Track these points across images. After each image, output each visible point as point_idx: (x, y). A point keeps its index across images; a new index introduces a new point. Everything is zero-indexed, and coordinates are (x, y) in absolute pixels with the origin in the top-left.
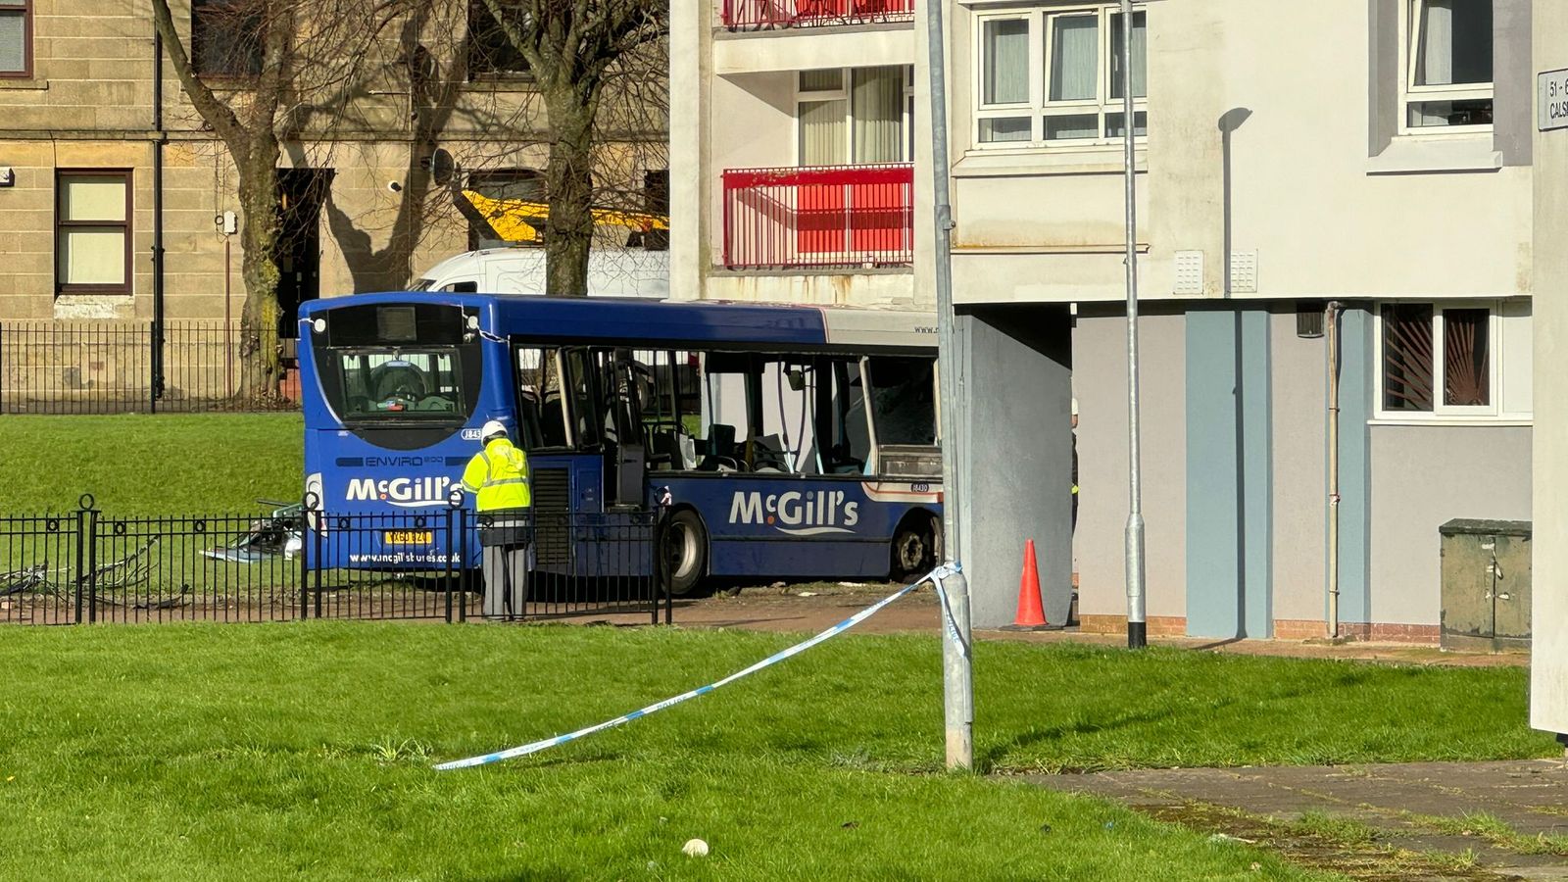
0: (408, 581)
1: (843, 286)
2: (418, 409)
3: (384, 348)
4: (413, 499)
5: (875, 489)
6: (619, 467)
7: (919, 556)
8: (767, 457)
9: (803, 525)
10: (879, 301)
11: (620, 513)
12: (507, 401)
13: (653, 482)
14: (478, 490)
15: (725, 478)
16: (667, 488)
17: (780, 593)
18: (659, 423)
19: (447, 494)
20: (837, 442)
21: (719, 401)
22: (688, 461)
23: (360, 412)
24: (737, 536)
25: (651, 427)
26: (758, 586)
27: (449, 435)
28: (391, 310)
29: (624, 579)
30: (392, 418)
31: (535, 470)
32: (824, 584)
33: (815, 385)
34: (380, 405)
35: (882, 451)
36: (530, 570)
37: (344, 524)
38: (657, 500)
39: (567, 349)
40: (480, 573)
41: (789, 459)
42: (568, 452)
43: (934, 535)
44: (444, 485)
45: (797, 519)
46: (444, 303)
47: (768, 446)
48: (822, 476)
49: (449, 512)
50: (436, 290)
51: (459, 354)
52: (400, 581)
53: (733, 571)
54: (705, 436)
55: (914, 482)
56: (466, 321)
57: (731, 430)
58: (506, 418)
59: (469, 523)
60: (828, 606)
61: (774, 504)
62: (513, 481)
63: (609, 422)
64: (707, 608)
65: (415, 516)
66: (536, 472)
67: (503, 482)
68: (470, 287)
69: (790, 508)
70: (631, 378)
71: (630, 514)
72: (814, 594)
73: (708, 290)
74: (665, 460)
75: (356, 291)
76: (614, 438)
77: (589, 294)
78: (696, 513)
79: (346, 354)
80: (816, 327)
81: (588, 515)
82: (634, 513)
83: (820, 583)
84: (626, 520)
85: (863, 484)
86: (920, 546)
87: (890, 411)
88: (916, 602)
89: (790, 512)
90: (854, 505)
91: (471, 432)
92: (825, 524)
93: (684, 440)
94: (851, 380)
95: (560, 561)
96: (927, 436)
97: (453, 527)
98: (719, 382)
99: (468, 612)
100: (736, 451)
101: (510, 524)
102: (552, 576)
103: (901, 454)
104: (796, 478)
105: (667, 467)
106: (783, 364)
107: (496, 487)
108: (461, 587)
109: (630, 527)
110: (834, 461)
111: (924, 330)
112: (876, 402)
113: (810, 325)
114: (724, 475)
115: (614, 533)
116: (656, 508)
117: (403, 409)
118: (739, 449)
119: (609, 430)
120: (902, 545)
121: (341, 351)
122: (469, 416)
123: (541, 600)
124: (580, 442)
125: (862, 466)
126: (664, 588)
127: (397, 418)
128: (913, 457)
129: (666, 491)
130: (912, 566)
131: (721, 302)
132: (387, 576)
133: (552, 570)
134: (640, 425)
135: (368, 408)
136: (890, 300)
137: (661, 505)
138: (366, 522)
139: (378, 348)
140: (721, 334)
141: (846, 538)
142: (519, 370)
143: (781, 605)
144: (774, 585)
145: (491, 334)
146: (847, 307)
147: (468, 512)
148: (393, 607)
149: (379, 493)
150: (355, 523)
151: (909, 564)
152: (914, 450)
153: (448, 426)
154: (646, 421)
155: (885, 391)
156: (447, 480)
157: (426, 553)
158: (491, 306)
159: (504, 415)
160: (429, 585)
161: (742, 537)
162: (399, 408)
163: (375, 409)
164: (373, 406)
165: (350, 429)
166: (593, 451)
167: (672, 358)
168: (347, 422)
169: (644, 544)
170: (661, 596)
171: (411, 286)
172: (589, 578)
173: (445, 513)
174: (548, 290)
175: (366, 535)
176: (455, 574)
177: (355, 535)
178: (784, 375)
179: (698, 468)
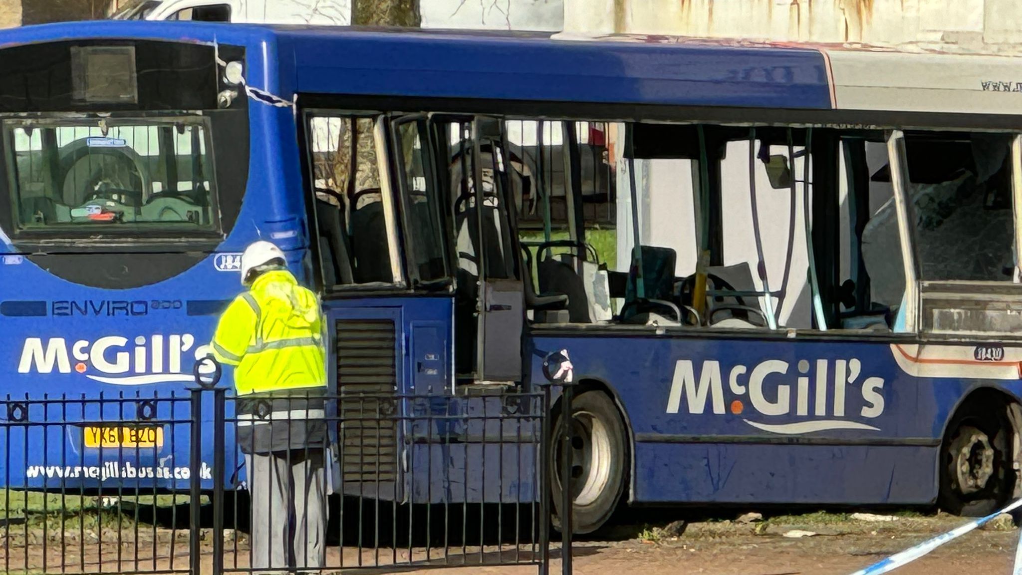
0: (128, 511)
1: (859, 12)
2: (139, 218)
3: (83, 116)
4: (131, 373)
5: (914, 355)
6: (480, 318)
7: (987, 470)
8: (730, 301)
9: (791, 417)
10: (920, 37)
11: (485, 396)
12: (292, 207)
13: (539, 342)
14: (240, 359)
15: (661, 337)
16: (564, 353)
17: (753, 532)
18: (548, 244)
19: (190, 363)
20: (848, 278)
21: (647, 207)
22: (598, 308)
23: (42, 225)
24: (680, 436)
25: (534, 250)
26: (716, 520)
27: (194, 262)
28: (95, 52)
29: (491, 508)
30: (96, 234)
31: (338, 322)
32: (827, 517)
33: (811, 180)
34: (77, 213)
35: (925, 290)
36: (330, 492)
37: (18, 414)
38: (548, 374)
39: (393, 118)
40: (246, 498)
41: (767, 305)
42: (395, 293)
43: (1013, 434)
44: (185, 348)
45: (781, 407)
46: (184, 39)
47: (731, 284)
48: (824, 334)
49: (197, 393)
50: (162, 18)
51: (210, 125)
52: (112, 511)
53: (673, 494)
54: (624, 265)
55: (979, 344)
56: (222, 70)
57: (667, 257)
58: (290, 234)
59: (229, 413)
60: (835, 554)
61: (743, 380)
62: (299, 342)
63: (464, 242)
64: (629, 558)
65: (138, 401)
66: (342, 326)
67: (281, 344)
68: (219, 13)
69: (770, 389)
70: (501, 167)
71: (501, 397)
72: (809, 534)
73: (629, 19)
74: (560, 305)
75: (27, 19)
76: (471, 268)
77: (423, 25)
78: (611, 396)
79: (19, 125)
80: (814, 81)
81: (431, 398)
82: (509, 396)
83: (820, 515)
84: (495, 408)
85: (893, 347)
86: (989, 452)
87: (939, 223)
88: (984, 547)
89: (770, 395)
90: (879, 382)
91: (230, 259)
92: (829, 415)
93: (590, 271)
94: (872, 171)
95: (382, 476)
96: (1000, 267)
97: (203, 419)
98: (647, 175)
99: (228, 563)
100: (676, 292)
101: (298, 414)
102: (369, 503)
103: (957, 296)
104: (779, 338)
105: (563, 319)
106: (758, 143)
107: (269, 353)
108: (216, 522)
109: (501, 419)
110: (842, 308)
111: (996, 88)
112: (916, 209)
113: (802, 78)
114: (659, 332)
115: (475, 430)
116: (546, 387)
117: (115, 219)
118: (683, 288)
119: (463, 255)
120: (959, 451)
121: (9, 122)
122: (227, 230)
123: (351, 542)
124: (415, 275)
125: (890, 317)
126: (556, 523)
127: (106, 234)
128: (977, 302)
129: (564, 359)
130: (977, 486)
131: (652, 38)
132: (89, 501)
133: (370, 493)
134: (516, 247)
135: (55, 217)
136: (939, 35)
137: (555, 383)
138: (55, 410)
139: (72, 115)
140: (649, 94)
141: (863, 438)
142: (312, 153)
143: (753, 553)
144: (743, 518)
145: (266, 93)
146: (866, 48)
147: (227, 395)
148: (100, 554)
149: (73, 361)
150: (36, 413)
151: (971, 482)
152: (979, 290)
153: (194, 247)
154: (525, 240)
155: (930, 189)
156: (189, 340)
157: (155, 465)
158: (264, 45)
159: (285, 230)
160: (164, 518)
161: (688, 436)
162: (108, 217)
163: (68, 220)
164: (63, 214)
165: (25, 252)
166: (438, 290)
167: (570, 132)
168: (17, 242)
169: (527, 448)
170: (555, 536)
171: (119, 10)
172: (504, 505)
173: (189, 395)
174: (354, 19)
175: (55, 432)
176: (205, 499)
177: (36, 432)
178: (758, 162)
179: (615, 319)
